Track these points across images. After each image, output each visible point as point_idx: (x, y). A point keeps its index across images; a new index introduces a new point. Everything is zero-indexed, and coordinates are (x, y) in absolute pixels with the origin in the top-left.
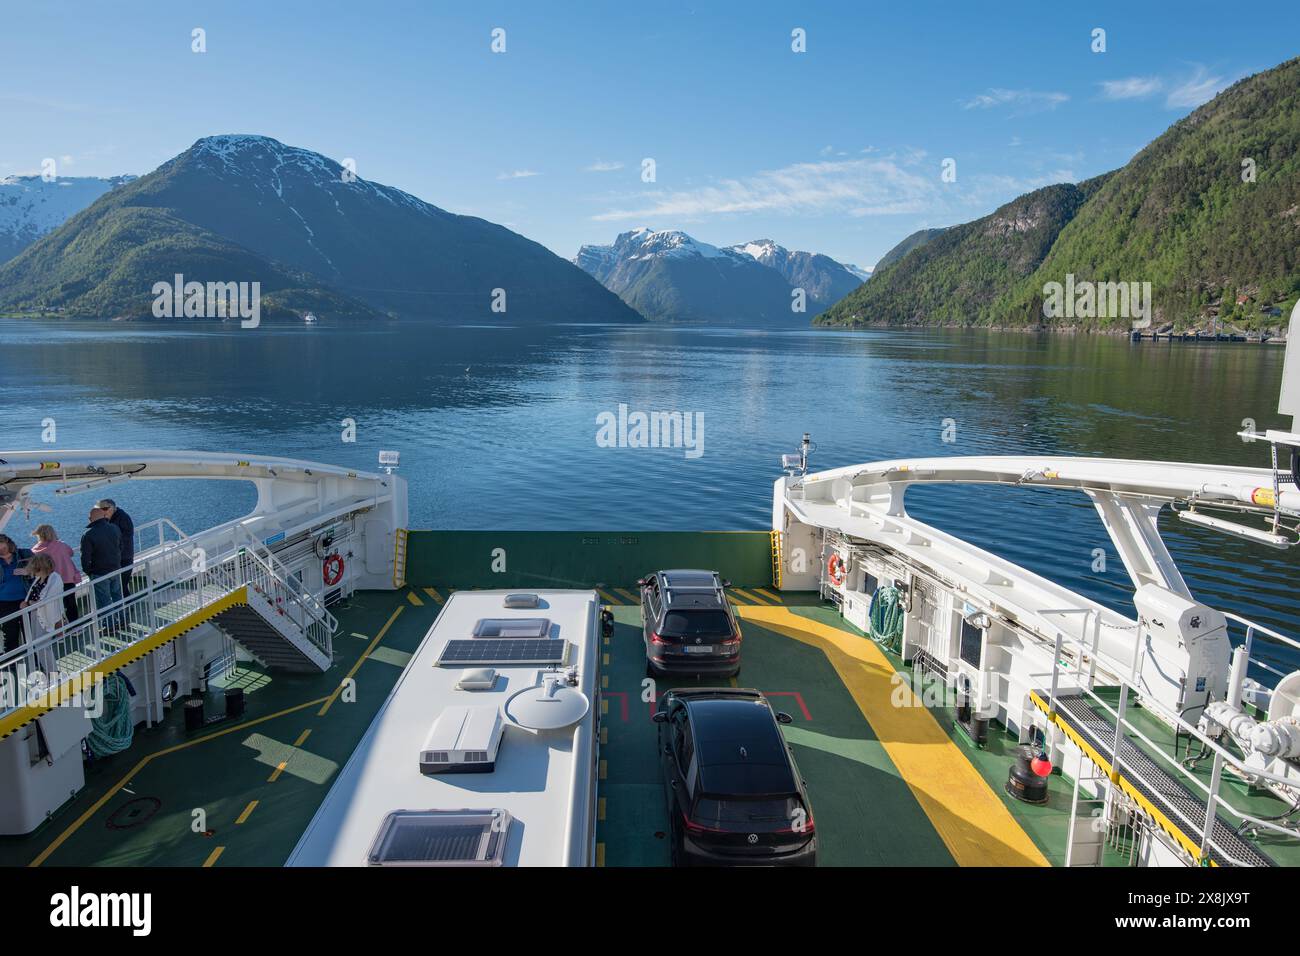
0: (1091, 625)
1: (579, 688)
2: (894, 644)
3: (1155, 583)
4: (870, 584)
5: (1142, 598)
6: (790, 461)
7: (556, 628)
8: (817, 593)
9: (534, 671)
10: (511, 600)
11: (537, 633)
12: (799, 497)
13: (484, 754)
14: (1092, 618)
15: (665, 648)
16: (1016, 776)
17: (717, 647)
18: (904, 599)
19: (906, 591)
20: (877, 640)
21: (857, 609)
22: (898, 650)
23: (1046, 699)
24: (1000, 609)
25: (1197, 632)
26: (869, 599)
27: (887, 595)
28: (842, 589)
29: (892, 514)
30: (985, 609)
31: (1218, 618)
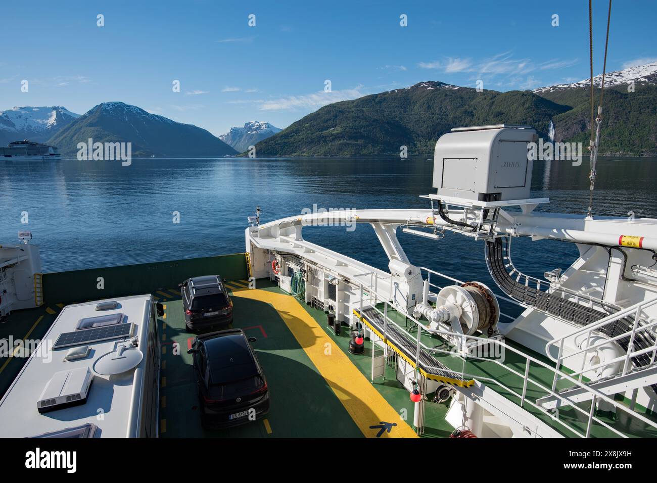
0: (374, 278)
1: (139, 348)
2: (302, 297)
3: (397, 259)
4: (290, 271)
5: (392, 265)
6: (251, 219)
7: (126, 318)
8: (268, 278)
9: (113, 343)
10: (100, 306)
11: (115, 322)
12: (257, 236)
13: (78, 395)
14: (374, 275)
15: (193, 316)
16: (352, 344)
17: (220, 311)
18: (304, 276)
19: (305, 273)
20: (295, 296)
21: (285, 283)
22: (304, 298)
23: (359, 312)
24: (342, 276)
25: (411, 276)
26: (290, 278)
27: (298, 275)
28: (279, 275)
29: (297, 240)
30: (336, 277)
31: (417, 270)
